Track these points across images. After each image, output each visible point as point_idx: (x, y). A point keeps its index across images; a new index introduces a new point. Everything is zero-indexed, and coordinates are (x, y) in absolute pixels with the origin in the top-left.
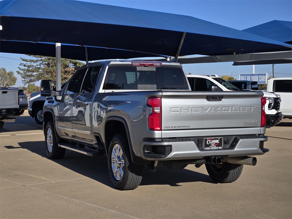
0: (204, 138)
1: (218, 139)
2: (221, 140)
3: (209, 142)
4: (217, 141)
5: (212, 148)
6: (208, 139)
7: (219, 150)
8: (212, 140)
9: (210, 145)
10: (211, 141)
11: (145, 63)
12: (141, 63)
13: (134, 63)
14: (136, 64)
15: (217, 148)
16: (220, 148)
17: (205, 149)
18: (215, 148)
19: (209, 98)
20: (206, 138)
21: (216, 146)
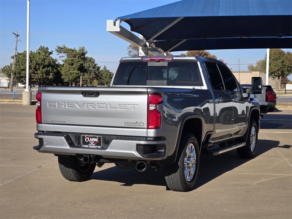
0: (82, 136)
1: (96, 137)
2: (99, 138)
3: (87, 140)
4: (96, 140)
5: (90, 146)
6: (86, 136)
7: (97, 149)
8: (91, 138)
9: (89, 143)
10: (89, 139)
11: (155, 58)
12: (151, 58)
13: (144, 58)
14: (146, 60)
15: (96, 147)
16: (99, 147)
17: (83, 146)
18: (93, 146)
19: (86, 94)
20: (83, 135)
21: (95, 145)
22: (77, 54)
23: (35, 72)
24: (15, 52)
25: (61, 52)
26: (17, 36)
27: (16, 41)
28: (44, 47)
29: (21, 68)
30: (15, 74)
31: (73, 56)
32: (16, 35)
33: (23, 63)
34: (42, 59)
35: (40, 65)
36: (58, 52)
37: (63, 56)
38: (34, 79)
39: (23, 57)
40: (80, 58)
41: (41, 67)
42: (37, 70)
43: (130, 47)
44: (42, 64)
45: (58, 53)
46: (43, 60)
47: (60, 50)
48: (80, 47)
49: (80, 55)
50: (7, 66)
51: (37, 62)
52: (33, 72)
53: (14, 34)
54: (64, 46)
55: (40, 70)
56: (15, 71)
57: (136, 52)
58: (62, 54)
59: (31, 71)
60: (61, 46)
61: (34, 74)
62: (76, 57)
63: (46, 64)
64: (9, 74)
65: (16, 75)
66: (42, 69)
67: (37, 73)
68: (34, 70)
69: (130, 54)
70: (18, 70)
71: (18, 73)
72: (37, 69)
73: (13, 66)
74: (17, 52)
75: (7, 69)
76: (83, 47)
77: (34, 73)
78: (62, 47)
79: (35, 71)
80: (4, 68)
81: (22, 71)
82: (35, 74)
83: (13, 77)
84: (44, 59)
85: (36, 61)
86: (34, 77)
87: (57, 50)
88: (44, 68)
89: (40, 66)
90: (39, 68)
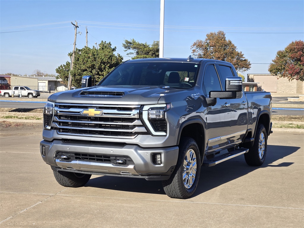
22: (151, 51)
23: (100, 73)
24: (74, 48)
25: (129, 48)
26: (77, 27)
27: (75, 33)
28: (105, 42)
29: (82, 68)
30: (74, 75)
31: (146, 53)
32: (75, 25)
33: (85, 61)
34: (109, 56)
35: (106, 64)
36: (126, 47)
37: (132, 53)
38: (98, 82)
39: (85, 54)
40: (154, 55)
41: (107, 67)
42: (102, 71)
43: (194, 45)
44: (109, 63)
45: (126, 49)
46: (109, 58)
47: (128, 45)
48: (154, 42)
49: (154, 51)
50: (63, 66)
51: (102, 60)
52: (97, 72)
53: (73, 24)
54: (133, 40)
55: (106, 71)
56: (75, 72)
57: (201, 51)
58: (131, 51)
59: (95, 72)
60: (129, 40)
61: (98, 76)
62: (150, 54)
63: (114, 63)
64: (66, 75)
65: (75, 77)
66: (109, 69)
67: (102, 74)
68: (98, 71)
69: (194, 54)
70: (78, 70)
71: (78, 75)
72: (103, 69)
73: (72, 65)
74: (76, 47)
75: (63, 69)
76: (157, 42)
77: (98, 74)
78: (131, 42)
79: (100, 71)
80: (59, 68)
81: (83, 72)
82: (100, 75)
83: (71, 79)
84: (110, 56)
85: (101, 58)
86: (98, 80)
87: (124, 45)
88: (110, 67)
89: (105, 66)
90: (104, 68)
